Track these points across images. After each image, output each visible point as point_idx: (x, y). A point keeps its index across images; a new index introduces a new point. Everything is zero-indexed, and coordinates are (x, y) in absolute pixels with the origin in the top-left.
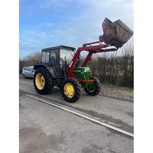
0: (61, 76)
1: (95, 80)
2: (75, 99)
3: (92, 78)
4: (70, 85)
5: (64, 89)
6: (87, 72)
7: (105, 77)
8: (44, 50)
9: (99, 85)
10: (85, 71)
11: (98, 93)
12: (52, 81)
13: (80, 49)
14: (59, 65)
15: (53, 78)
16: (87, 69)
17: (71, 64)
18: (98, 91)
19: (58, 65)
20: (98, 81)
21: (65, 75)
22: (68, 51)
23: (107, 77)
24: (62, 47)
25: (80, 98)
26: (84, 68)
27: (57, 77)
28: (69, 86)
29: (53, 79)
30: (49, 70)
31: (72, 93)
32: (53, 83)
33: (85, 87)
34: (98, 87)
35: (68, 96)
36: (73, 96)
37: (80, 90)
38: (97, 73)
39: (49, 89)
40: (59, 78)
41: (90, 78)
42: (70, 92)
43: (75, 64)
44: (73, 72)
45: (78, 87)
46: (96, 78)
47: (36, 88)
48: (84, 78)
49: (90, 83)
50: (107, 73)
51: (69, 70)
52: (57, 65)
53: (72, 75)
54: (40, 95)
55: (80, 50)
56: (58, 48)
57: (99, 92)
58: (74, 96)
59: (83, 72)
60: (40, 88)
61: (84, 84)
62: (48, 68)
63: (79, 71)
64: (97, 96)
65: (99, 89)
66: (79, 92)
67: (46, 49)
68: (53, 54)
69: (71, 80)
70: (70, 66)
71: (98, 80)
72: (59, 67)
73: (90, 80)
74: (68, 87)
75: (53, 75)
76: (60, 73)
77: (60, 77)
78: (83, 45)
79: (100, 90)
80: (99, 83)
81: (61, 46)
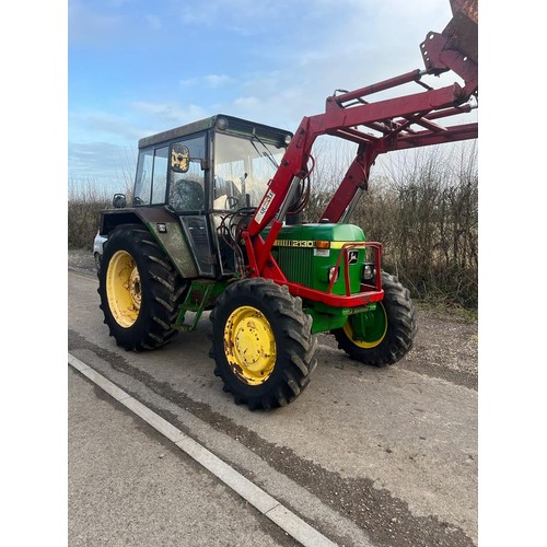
0: (217, 266)
1: (387, 288)
2: (275, 395)
3: (374, 282)
4: (256, 315)
5: (226, 337)
6: (344, 251)
7: (430, 272)
8: (147, 144)
9: (409, 315)
10: (336, 245)
11: (399, 357)
12: (177, 287)
13: (314, 127)
14: (209, 212)
15: (179, 276)
16: (346, 235)
17: (266, 206)
18: (400, 346)
19: (203, 214)
20: (402, 296)
21: (238, 263)
22: (257, 144)
23: (436, 273)
24: (222, 122)
25: (302, 389)
26: (331, 229)
27: (201, 273)
28: (248, 319)
29: (180, 281)
30: (161, 238)
31: (263, 363)
32: (181, 299)
33: (334, 327)
34: (401, 324)
35: (245, 375)
36: (266, 378)
37: (306, 345)
38: (392, 252)
39: (158, 330)
40: (208, 278)
41: (363, 281)
42: (252, 353)
43: (283, 207)
44: (276, 248)
45: (294, 334)
46: (391, 278)
47: (109, 319)
48: (328, 283)
49: (363, 306)
50: (435, 254)
51: (254, 238)
52: (197, 214)
53: (269, 263)
54: (120, 352)
55: (309, 131)
56: (205, 127)
57: (406, 351)
58: (271, 375)
59: (327, 247)
60: (125, 320)
61: (330, 311)
62: (154, 228)
63: (307, 244)
64: (394, 367)
65: (405, 337)
66: (297, 360)
67: (155, 137)
68: (180, 159)
69: (261, 290)
70: (259, 218)
71: (404, 290)
72: (210, 222)
73: (363, 289)
74: (243, 324)
75: (178, 262)
76: (214, 251)
77: (212, 274)
78: (329, 100)
79: (409, 341)
80: (408, 304)
81: (220, 116)
